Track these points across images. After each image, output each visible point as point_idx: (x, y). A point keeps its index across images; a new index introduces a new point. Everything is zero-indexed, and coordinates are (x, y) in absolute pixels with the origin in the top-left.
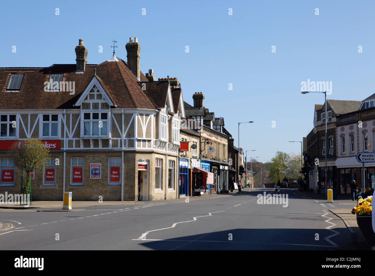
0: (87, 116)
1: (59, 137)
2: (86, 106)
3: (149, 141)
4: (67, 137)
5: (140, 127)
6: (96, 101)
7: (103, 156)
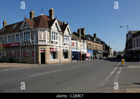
0: (25, 33)
1: (19, 42)
2: (24, 30)
3: (45, 41)
4: (21, 41)
5: (40, 35)
6: (27, 27)
7: (30, 47)
